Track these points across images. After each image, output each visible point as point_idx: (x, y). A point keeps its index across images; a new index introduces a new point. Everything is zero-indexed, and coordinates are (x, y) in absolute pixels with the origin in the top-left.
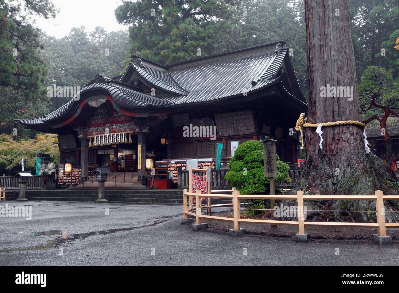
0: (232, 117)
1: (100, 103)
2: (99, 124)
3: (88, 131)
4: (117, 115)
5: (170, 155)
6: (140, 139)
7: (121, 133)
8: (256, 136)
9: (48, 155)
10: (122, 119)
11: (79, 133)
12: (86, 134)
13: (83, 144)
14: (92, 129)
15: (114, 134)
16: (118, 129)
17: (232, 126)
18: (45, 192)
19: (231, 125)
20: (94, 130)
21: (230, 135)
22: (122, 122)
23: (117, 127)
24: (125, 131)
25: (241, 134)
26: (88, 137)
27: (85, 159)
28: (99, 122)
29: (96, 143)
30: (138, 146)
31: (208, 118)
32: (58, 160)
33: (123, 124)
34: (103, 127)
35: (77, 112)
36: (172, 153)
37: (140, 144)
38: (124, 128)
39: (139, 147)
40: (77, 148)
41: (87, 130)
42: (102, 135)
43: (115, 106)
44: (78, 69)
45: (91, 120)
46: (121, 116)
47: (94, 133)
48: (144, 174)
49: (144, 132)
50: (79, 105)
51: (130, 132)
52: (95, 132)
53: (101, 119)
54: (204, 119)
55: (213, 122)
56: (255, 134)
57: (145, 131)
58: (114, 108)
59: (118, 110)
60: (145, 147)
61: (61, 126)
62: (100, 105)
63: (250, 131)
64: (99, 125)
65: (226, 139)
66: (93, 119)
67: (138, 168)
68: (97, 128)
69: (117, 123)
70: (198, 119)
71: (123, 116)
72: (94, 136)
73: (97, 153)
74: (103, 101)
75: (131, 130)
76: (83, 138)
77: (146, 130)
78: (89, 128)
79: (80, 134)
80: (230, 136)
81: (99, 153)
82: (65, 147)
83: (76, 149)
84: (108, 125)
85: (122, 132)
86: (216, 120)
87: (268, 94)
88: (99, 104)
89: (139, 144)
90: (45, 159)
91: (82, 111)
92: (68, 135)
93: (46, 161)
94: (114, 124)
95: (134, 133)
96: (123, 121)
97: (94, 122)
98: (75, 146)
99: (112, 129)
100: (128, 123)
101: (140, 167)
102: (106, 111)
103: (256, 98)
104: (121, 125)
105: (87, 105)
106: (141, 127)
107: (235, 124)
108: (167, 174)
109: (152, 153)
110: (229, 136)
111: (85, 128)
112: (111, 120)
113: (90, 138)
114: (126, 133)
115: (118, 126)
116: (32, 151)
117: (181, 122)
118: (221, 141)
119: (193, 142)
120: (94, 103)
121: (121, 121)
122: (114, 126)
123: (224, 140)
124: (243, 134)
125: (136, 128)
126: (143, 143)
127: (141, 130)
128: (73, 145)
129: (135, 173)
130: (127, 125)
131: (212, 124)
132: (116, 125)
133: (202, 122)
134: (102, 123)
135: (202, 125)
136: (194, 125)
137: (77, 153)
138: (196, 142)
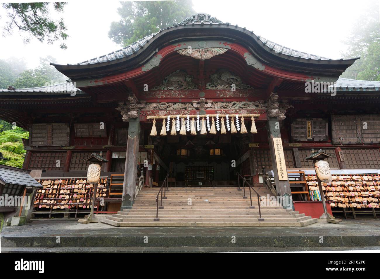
0: (357, 121)
1: (212, 54)
2: (173, 99)
3: (143, 108)
4: (214, 88)
11: (130, 106)
15: (212, 115)
17: (355, 132)
19: (353, 130)
20: (160, 108)
23: (216, 107)
24: (237, 113)
26: (149, 117)
28: (174, 95)
31: (320, 119)
33: (229, 102)
35: (151, 62)
38: (234, 108)
39: (277, 142)
40: (70, 145)
42: (184, 116)
50: (159, 51)
51: (251, 115)
52: (165, 110)
53: (179, 91)
54: (314, 119)
55: (327, 125)
59: (258, 66)
62: (211, 56)
63: (379, 140)
68: (168, 105)
69: (216, 100)
70: (305, 120)
71: (229, 90)
72: (163, 117)
74: (220, 51)
75: (253, 112)
78: (148, 103)
83: (65, 148)
86: (333, 123)
88: (209, 55)
94: (208, 101)
95: (259, 117)
96: (230, 98)
99: (206, 108)
100: (242, 101)
102: (189, 80)
104: (224, 104)
107: (359, 129)
112: (201, 95)
113: (153, 119)
114: (241, 115)
115: (218, 104)
119: (292, 149)
120: (196, 53)
121: (226, 98)
122: (209, 105)
130: (239, 104)
131: (325, 128)
132: (212, 103)
133: (309, 124)
134: (182, 98)
135: (309, 128)
136: (297, 126)
137: (68, 153)
138: (297, 149)
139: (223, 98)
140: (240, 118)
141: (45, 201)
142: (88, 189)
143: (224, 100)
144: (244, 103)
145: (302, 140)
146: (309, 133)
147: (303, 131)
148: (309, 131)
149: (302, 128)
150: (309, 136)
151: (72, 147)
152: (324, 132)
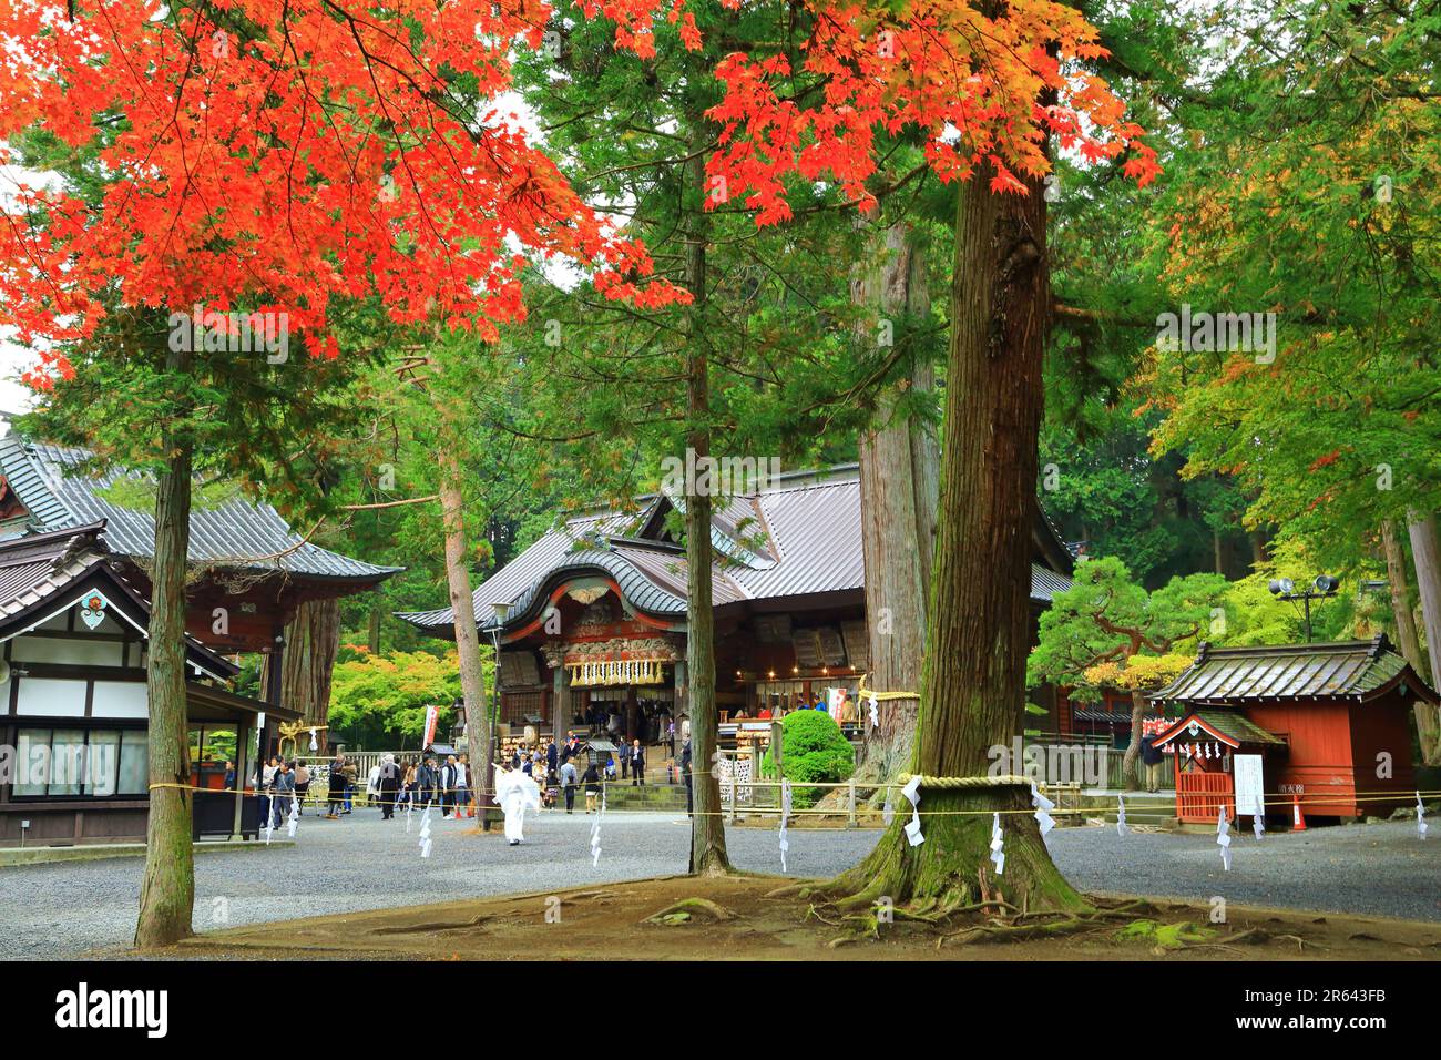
1: (594, 595)
2: (593, 637)
3: (567, 651)
6: (679, 674)
7: (640, 661)
10: (643, 629)
11: (548, 655)
12: (565, 659)
13: (558, 679)
14: (577, 646)
15: (624, 661)
16: (633, 651)
20: (582, 650)
23: (632, 648)
24: (649, 656)
26: (570, 665)
27: (563, 715)
28: (594, 631)
29: (585, 680)
31: (827, 629)
33: (644, 639)
34: (601, 644)
35: (546, 612)
37: (679, 687)
38: (646, 649)
40: (542, 683)
41: (566, 649)
42: (600, 662)
43: (625, 605)
45: (578, 628)
47: (583, 657)
50: (550, 597)
51: (659, 659)
52: (585, 653)
53: (597, 627)
54: (820, 629)
55: (839, 637)
58: (624, 608)
59: (631, 612)
61: (511, 641)
64: (594, 639)
66: (580, 626)
68: (588, 645)
69: (632, 636)
70: (807, 631)
72: (581, 664)
73: (588, 697)
74: (602, 591)
75: (662, 654)
76: (557, 667)
78: (571, 644)
79: (551, 659)
81: (594, 698)
82: (512, 682)
83: (540, 688)
84: (612, 640)
85: (642, 658)
86: (844, 634)
88: (593, 598)
89: (676, 685)
92: (519, 653)
94: (625, 639)
95: (667, 661)
96: (642, 635)
97: (582, 632)
98: (536, 680)
99: (622, 650)
100: (654, 639)
102: (607, 607)
104: (639, 643)
105: (567, 597)
106: (680, 650)
111: (561, 647)
112: (618, 629)
113: (573, 667)
114: (650, 660)
115: (633, 644)
120: (582, 595)
122: (625, 644)
125: (671, 653)
127: (680, 656)
128: (530, 678)
130: (652, 644)
131: (835, 643)
132: (629, 642)
133: (817, 637)
134: (600, 636)
135: (818, 644)
136: (801, 641)
137: (542, 697)
139: (638, 633)
140: (648, 663)
143: (638, 638)
144: (655, 642)
145: (812, 664)
146: (820, 652)
147: (810, 649)
148: (819, 648)
149: (808, 644)
150: (821, 657)
151: (544, 686)
152: (837, 651)
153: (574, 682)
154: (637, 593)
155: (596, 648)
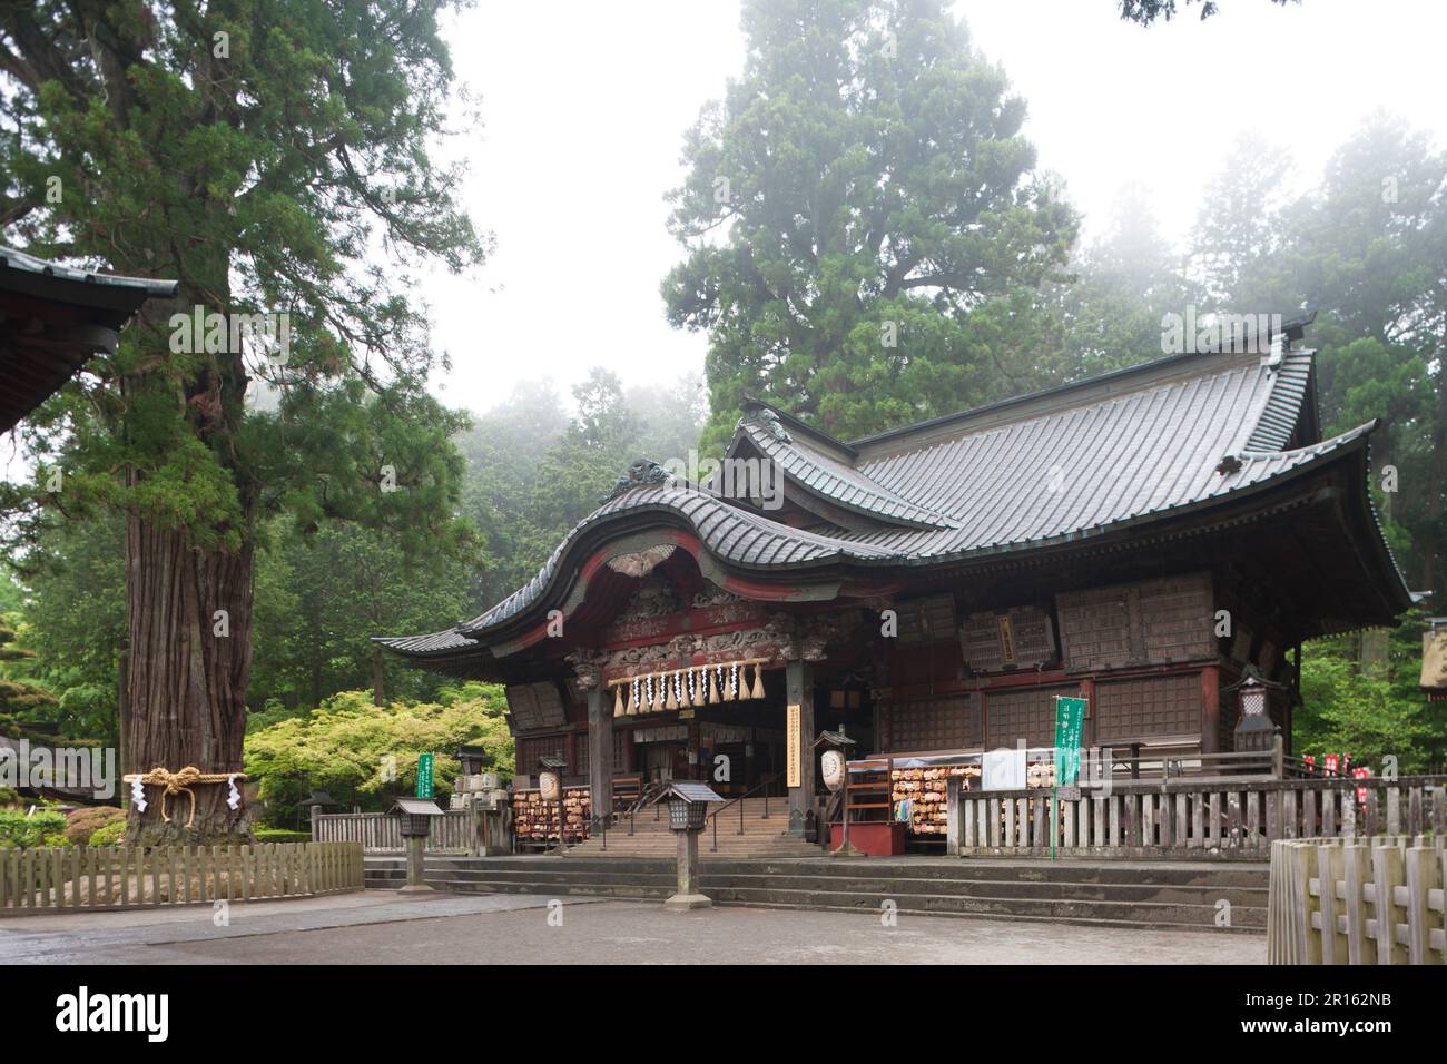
0: (1125, 601)
1: (652, 561)
2: (646, 638)
3: (607, 663)
4: (706, 605)
5: (885, 741)
6: (794, 682)
7: (726, 665)
8: (1214, 666)
9: (479, 749)
10: (728, 616)
11: (578, 669)
12: (603, 677)
13: (594, 706)
14: (620, 655)
15: (697, 668)
16: (711, 651)
17: (1124, 633)
18: (485, 865)
19: (1117, 630)
20: (629, 659)
21: (1113, 666)
22: (729, 629)
23: (709, 647)
24: (739, 657)
25: (1154, 662)
26: (611, 682)
27: (604, 756)
28: (646, 630)
29: (638, 703)
30: (789, 708)
31: (1028, 609)
32: (508, 762)
33: (730, 633)
34: (658, 647)
35: (573, 596)
36: (890, 736)
37: (795, 702)
38: (735, 647)
39: (794, 713)
40: (568, 723)
41: (604, 660)
42: (657, 674)
43: (706, 568)
44: (541, 497)
45: (617, 626)
46: (722, 606)
47: (631, 670)
48: (812, 803)
49: (808, 658)
50: (579, 572)
51: (755, 660)
52: (634, 664)
53: (653, 620)
54: (1013, 611)
55: (1048, 621)
56: (1215, 660)
57: (812, 654)
58: (704, 575)
59: (718, 578)
60: (810, 711)
61: (522, 648)
62: (651, 566)
63: (1193, 650)
64: (648, 642)
65: (1095, 683)
66: (625, 623)
67: (790, 784)
68: (639, 651)
69: (709, 630)
70: (990, 614)
71: (728, 606)
72: (630, 679)
73: (631, 737)
74: (664, 552)
75: (761, 652)
76: (592, 688)
77: (815, 651)
78: (612, 652)
79: (583, 674)
80: (1112, 670)
81: (639, 739)
82: (529, 724)
83: (564, 729)
84: (680, 637)
85: (727, 660)
86: (1060, 615)
87: (1304, 499)
88: (649, 566)
89: (789, 700)
90: (471, 760)
91: (589, 593)
92: (535, 685)
93: (475, 767)
94: (697, 636)
95: (772, 662)
96: (730, 624)
97: (627, 633)
98: (560, 719)
99: (693, 653)
100: (750, 628)
101: (794, 778)
102: (667, 591)
103: (1250, 519)
104: (722, 639)
105: (606, 569)
106: (799, 640)
107: (1135, 626)
108: (887, 805)
109: (841, 730)
110: (1109, 671)
111: (597, 655)
112: (686, 622)
113: (616, 686)
114: (741, 662)
115: (712, 641)
116: (431, 736)
117: (925, 625)
118: (1073, 690)
119: (968, 696)
120: (631, 562)
121: (724, 625)
122: (699, 644)
123: (1085, 684)
124: (1162, 661)
125: (783, 647)
126: (806, 696)
127: (797, 650)
128: (553, 716)
129: (774, 802)
130: (745, 637)
131: (1044, 628)
132: (704, 639)
133: (1006, 624)
134: (657, 636)
135: (1006, 634)
136: (977, 633)
137: (569, 740)
138: (979, 694)
139: (719, 625)
140: (738, 668)
141: (537, 827)
142: (584, 807)
143: (722, 629)
144: (753, 632)
145: (990, 669)
146: (1008, 649)
147: (992, 644)
148: (1007, 642)
149: (988, 637)
150: (1010, 656)
151: (572, 727)
152: (1044, 643)
153: (619, 709)
154: (730, 541)
155: (652, 654)
